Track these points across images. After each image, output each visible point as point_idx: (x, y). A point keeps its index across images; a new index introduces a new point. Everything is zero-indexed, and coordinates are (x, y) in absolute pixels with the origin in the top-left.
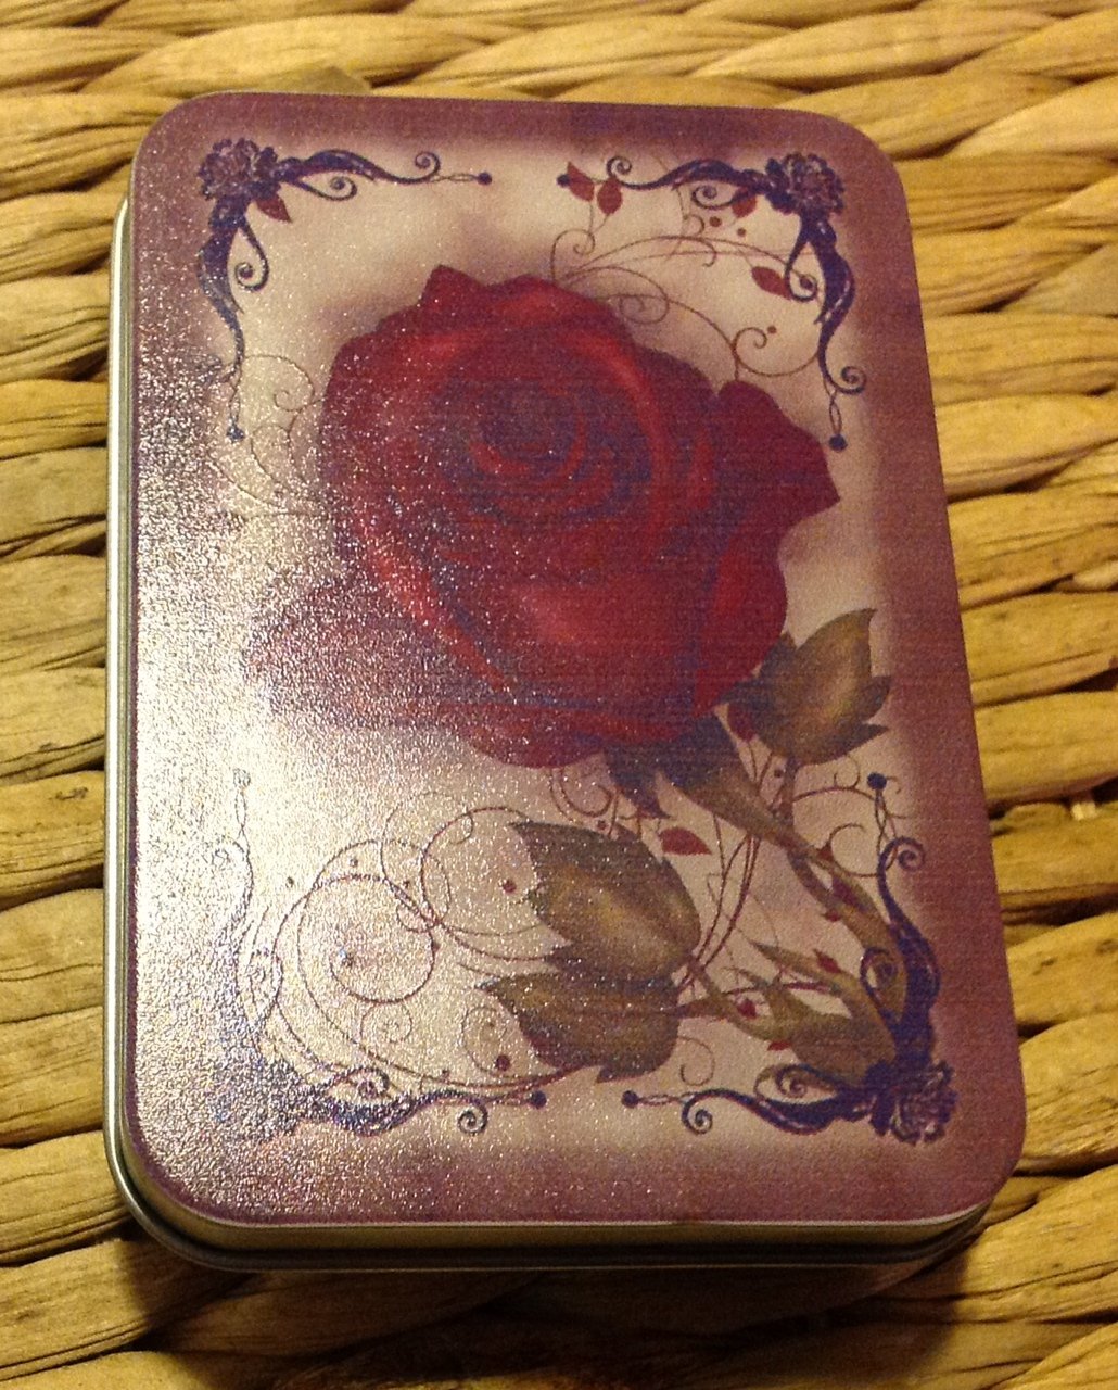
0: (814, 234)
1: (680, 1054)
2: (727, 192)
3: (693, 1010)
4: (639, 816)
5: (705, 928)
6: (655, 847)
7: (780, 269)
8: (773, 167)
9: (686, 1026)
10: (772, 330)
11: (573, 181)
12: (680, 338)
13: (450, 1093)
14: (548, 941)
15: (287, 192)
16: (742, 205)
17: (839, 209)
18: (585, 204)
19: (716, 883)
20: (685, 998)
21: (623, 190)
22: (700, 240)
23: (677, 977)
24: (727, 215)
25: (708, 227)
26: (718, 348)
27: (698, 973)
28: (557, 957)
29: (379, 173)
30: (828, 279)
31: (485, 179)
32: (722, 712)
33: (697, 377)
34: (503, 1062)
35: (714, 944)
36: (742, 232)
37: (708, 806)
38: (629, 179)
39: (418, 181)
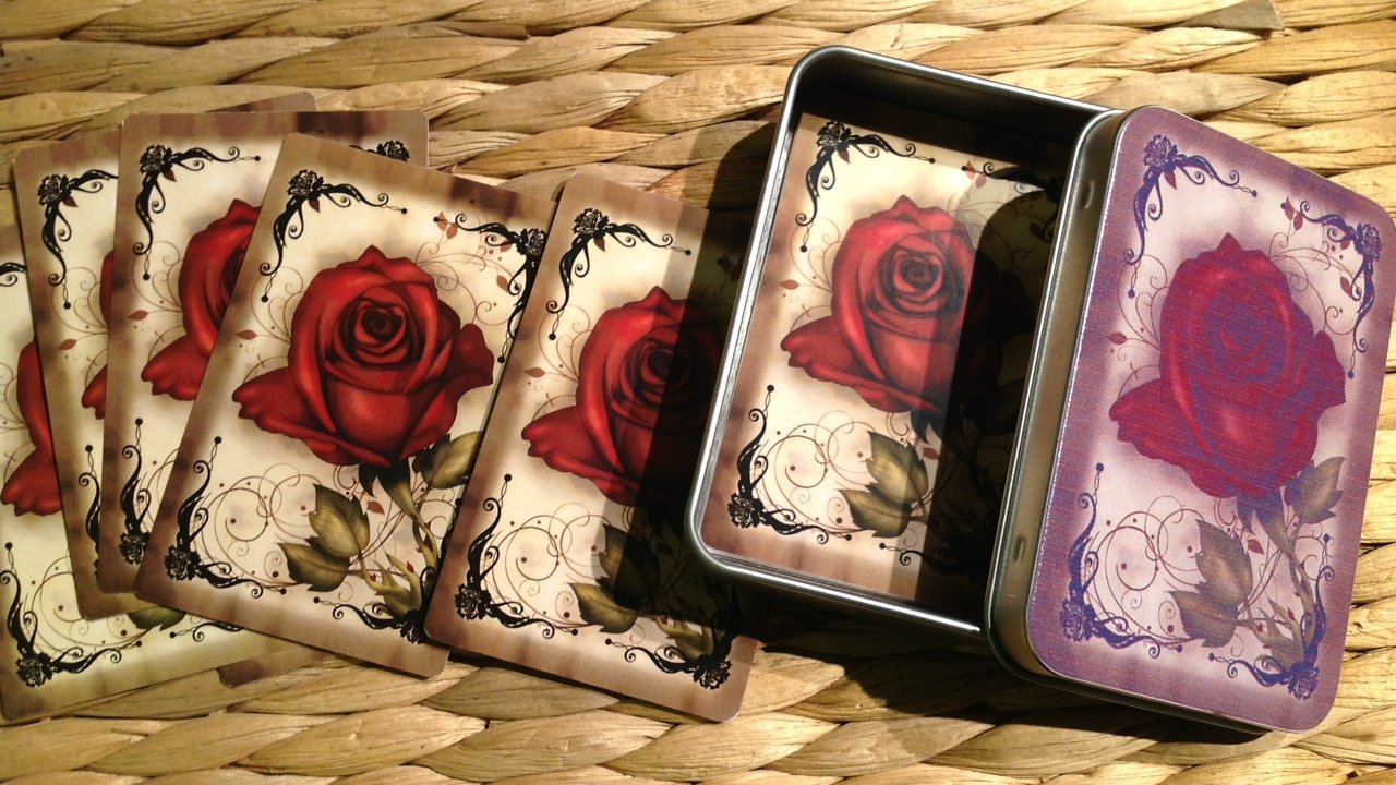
0: (1366, 269)
3: (1241, 623)
11: (1286, 207)
12: (1308, 303)
13: (1149, 637)
14: (1198, 578)
15: (1177, 172)
17: (1377, 258)
18: (1288, 221)
23: (1240, 607)
26: (1321, 313)
27: (1247, 606)
29: (1215, 176)
30: (1366, 293)
34: (1171, 629)
39: (1229, 185)
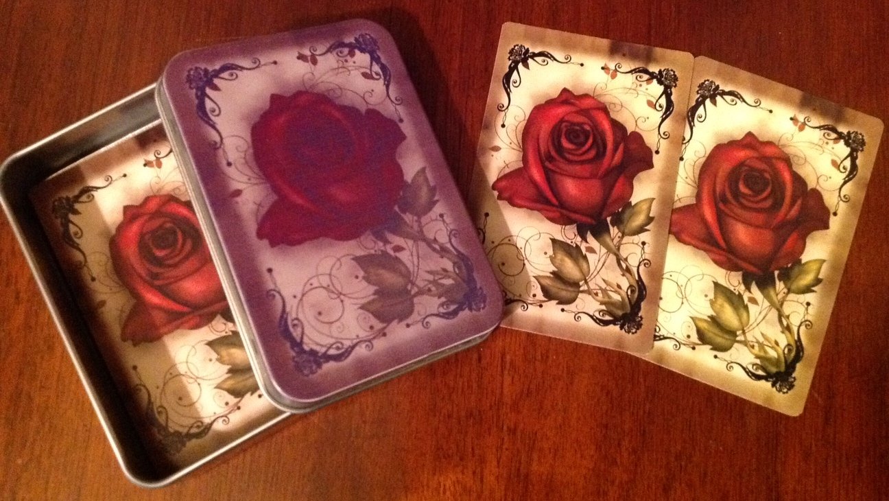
1: (417, 308)
2: (346, 50)
4: (385, 245)
5: (412, 271)
6: (392, 253)
7: (368, 71)
8: (356, 40)
9: (416, 300)
10: (373, 91)
16: (352, 54)
19: (410, 258)
20: (413, 292)
21: (317, 57)
22: (344, 68)
24: (348, 58)
25: (345, 63)
28: (376, 293)
31: (275, 63)
32: (396, 208)
33: (357, 110)
35: (415, 275)
36: (354, 62)
37: (401, 236)
38: (318, 53)
